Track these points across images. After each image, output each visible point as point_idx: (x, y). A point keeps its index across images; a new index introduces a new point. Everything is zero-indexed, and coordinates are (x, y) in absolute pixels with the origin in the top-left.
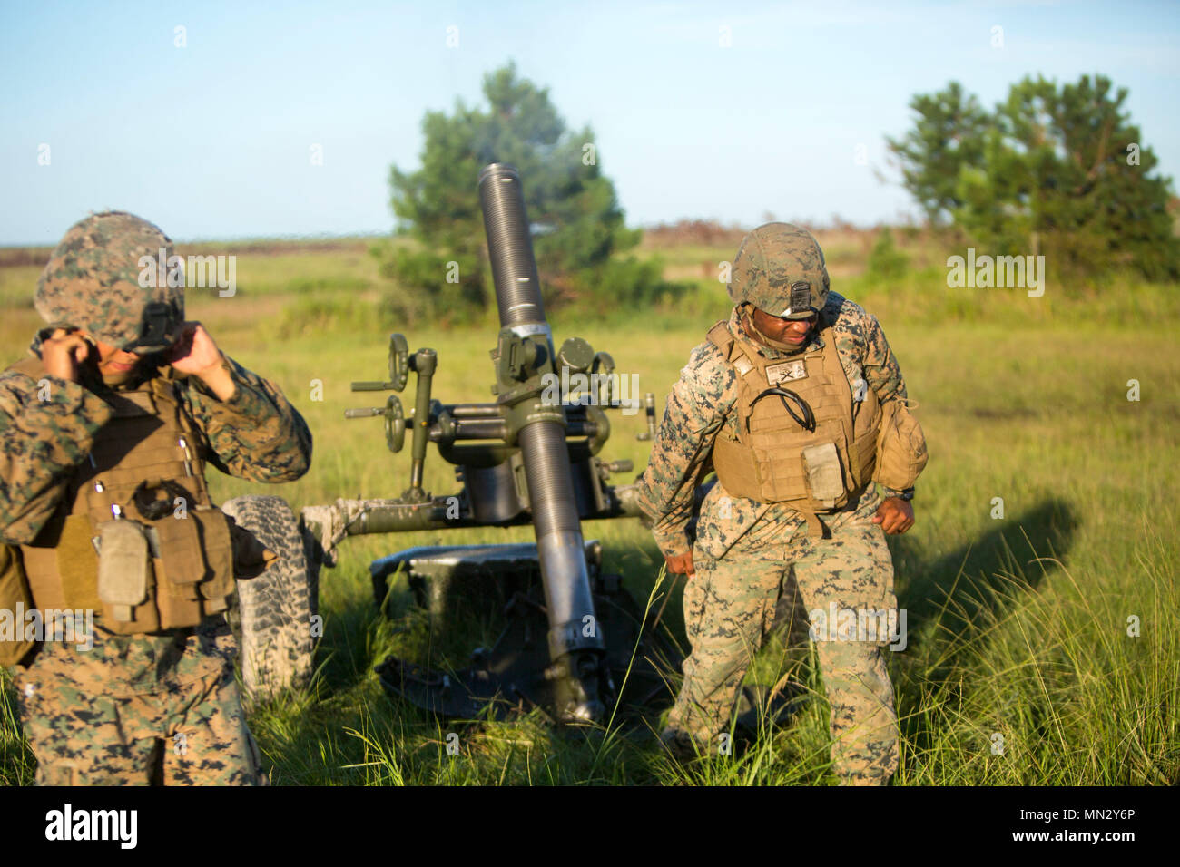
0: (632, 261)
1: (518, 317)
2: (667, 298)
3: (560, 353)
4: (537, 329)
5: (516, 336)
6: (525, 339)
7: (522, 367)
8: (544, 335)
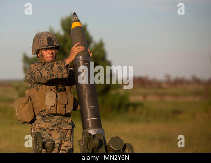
0: (118, 94)
1: (90, 125)
2: (131, 108)
3: (109, 142)
4: (99, 131)
5: (90, 134)
6: (94, 136)
7: (93, 149)
8: (102, 134)
